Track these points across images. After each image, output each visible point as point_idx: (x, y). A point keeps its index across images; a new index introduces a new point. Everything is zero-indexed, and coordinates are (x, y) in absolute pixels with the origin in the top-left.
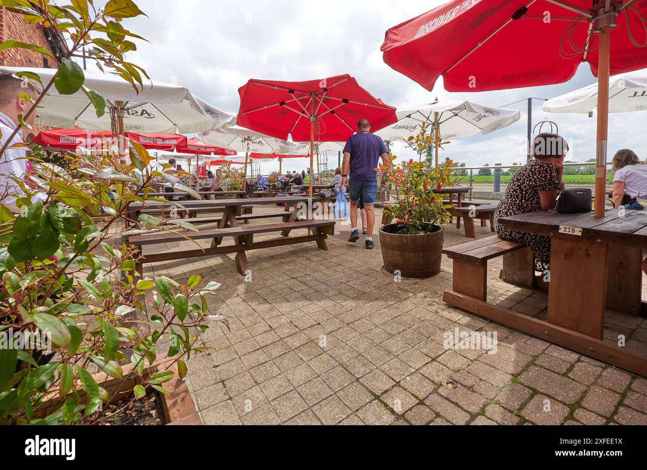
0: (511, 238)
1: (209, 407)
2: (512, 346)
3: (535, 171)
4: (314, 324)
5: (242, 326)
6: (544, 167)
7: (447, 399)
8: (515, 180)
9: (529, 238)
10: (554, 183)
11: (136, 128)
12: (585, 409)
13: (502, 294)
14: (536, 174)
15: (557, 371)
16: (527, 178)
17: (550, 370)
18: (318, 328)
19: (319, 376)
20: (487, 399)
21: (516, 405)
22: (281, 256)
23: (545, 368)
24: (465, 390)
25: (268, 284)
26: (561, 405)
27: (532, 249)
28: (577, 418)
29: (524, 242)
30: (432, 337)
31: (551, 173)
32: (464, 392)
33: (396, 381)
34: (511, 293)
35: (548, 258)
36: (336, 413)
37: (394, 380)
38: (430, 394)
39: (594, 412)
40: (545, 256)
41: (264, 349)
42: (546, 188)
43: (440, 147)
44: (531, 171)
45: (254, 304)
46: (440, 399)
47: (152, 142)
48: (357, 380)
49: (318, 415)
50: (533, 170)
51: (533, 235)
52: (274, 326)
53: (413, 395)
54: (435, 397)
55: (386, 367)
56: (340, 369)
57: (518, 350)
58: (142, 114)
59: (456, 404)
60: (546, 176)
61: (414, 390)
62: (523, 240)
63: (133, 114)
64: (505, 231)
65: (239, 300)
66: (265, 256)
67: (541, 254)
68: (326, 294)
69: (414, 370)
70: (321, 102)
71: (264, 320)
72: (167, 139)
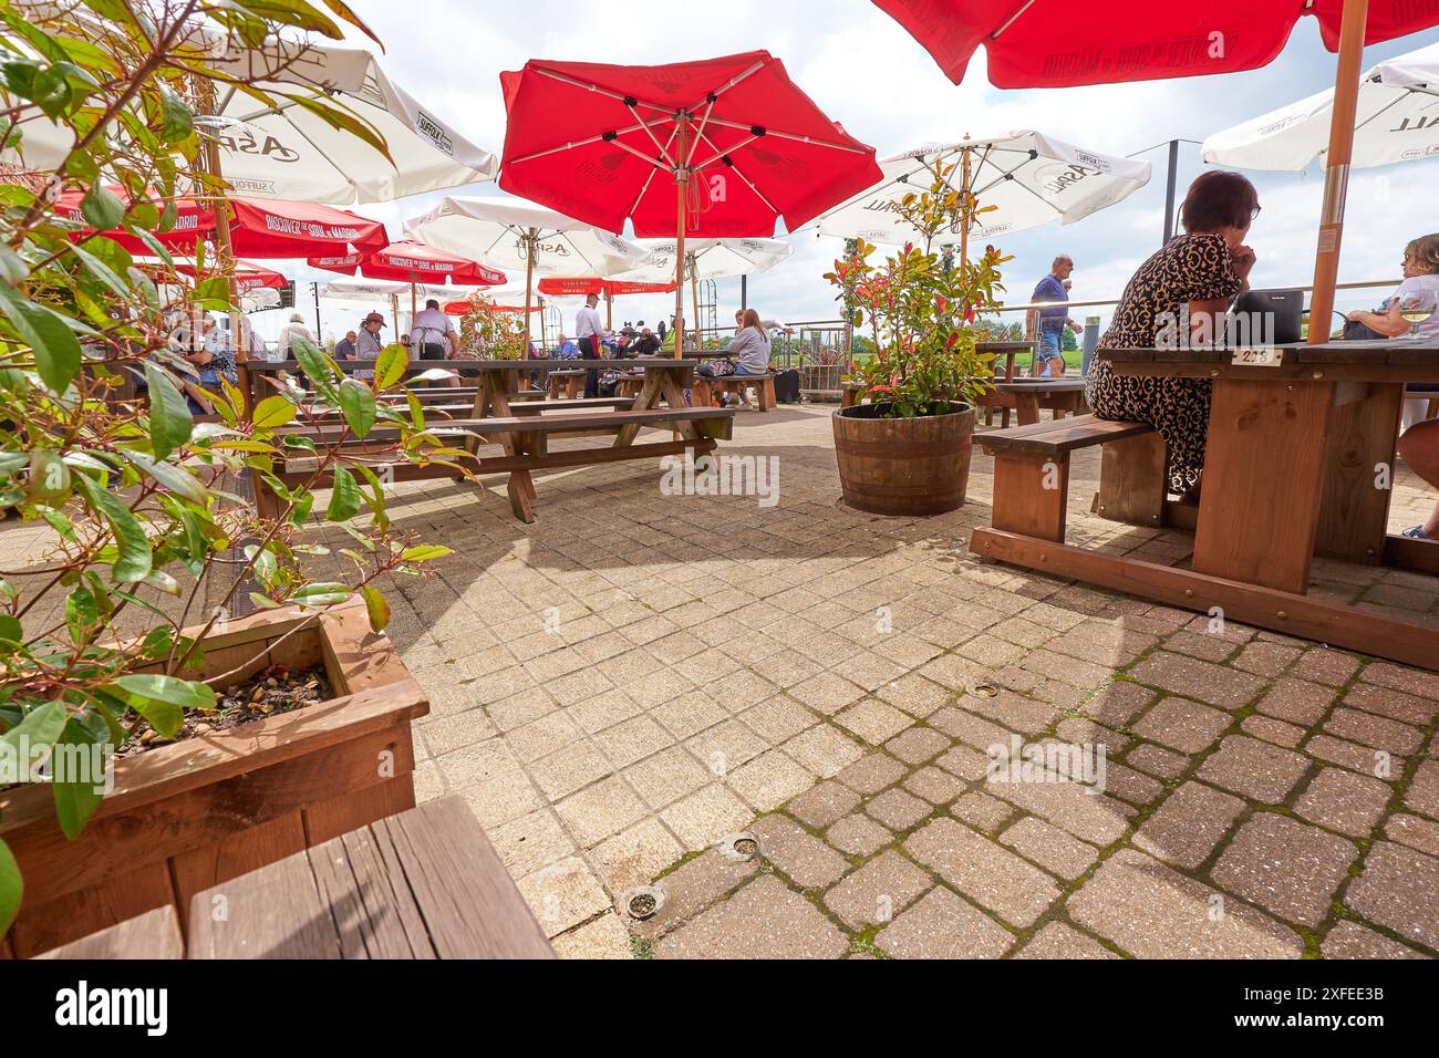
0: (1122, 413)
1: (454, 750)
2: (1119, 621)
3: (1184, 257)
4: (687, 600)
5: (524, 608)
6: (1205, 246)
7: (977, 714)
8: (1140, 281)
9: (1162, 411)
10: (1226, 283)
11: (255, 186)
12: (1264, 715)
13: (1096, 538)
14: (1186, 262)
15: (1210, 658)
16: (1167, 273)
17: (1195, 657)
18: (696, 607)
19: (698, 689)
20: (1061, 709)
21: (1123, 716)
22: (614, 486)
23: (1183, 655)
24: (1014, 698)
25: (585, 537)
26: (1216, 713)
27: (1166, 436)
28: (1248, 731)
29: (1149, 420)
30: (945, 614)
31: (1221, 258)
32: (1013, 700)
33: (866, 691)
34: (1116, 536)
35: (1199, 456)
36: (738, 750)
37: (862, 688)
38: (940, 708)
39: (1283, 720)
40: (1193, 450)
41: (575, 647)
42: (1206, 294)
43: (974, 220)
44: (1176, 257)
45: (553, 573)
46: (961, 715)
47: (298, 232)
48: (783, 691)
49: (698, 754)
50: (1181, 254)
51: (1171, 404)
52: (597, 607)
53: (903, 711)
54: (951, 713)
55: (846, 668)
56: (745, 674)
57: (1129, 629)
58: (267, 150)
59: (997, 722)
60: (1209, 266)
61: (906, 703)
62: (1150, 416)
63: (243, 148)
64: (1110, 400)
65: (518, 565)
66: (576, 487)
67: (1184, 446)
68: (713, 548)
69: (905, 671)
70: (700, 134)
71: (574, 597)
72: (334, 226)
